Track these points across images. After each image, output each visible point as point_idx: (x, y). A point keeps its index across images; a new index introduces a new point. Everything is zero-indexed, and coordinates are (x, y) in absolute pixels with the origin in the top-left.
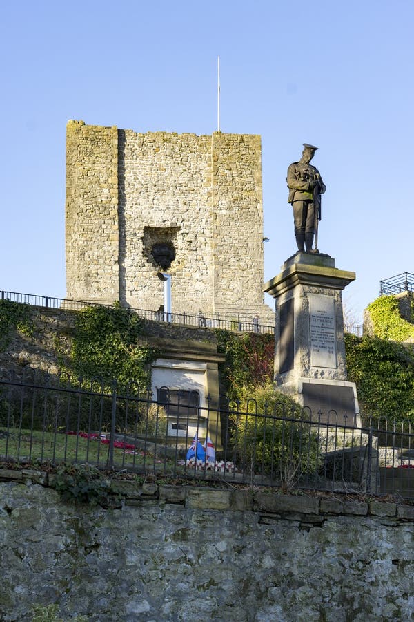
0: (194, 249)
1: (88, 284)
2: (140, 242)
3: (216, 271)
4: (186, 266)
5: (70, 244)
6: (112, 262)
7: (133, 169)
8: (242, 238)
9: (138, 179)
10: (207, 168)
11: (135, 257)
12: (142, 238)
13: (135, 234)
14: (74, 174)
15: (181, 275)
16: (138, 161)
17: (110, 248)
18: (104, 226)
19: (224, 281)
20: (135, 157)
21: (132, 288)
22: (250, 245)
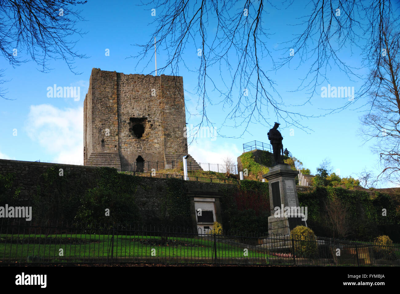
0: (154, 128)
1: (103, 146)
2: (128, 125)
3: (165, 139)
4: (150, 136)
5: (94, 126)
6: (115, 135)
7: (124, 91)
8: (176, 123)
9: (126, 95)
10: (158, 91)
11: (126, 132)
12: (129, 123)
13: (125, 122)
14: (96, 93)
15: (148, 141)
16: (126, 87)
17: (114, 128)
18: (111, 118)
19: (169, 144)
20: (125, 85)
21: (124, 147)
22: (180, 126)
